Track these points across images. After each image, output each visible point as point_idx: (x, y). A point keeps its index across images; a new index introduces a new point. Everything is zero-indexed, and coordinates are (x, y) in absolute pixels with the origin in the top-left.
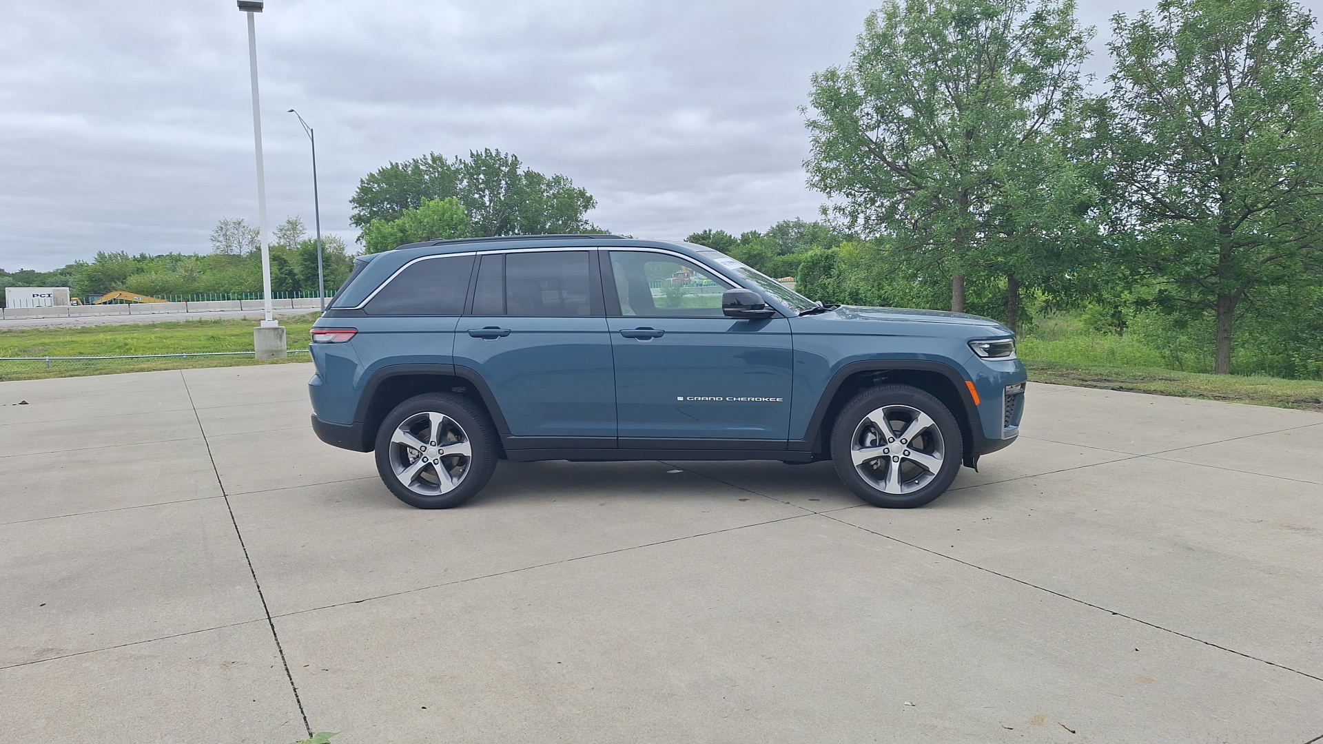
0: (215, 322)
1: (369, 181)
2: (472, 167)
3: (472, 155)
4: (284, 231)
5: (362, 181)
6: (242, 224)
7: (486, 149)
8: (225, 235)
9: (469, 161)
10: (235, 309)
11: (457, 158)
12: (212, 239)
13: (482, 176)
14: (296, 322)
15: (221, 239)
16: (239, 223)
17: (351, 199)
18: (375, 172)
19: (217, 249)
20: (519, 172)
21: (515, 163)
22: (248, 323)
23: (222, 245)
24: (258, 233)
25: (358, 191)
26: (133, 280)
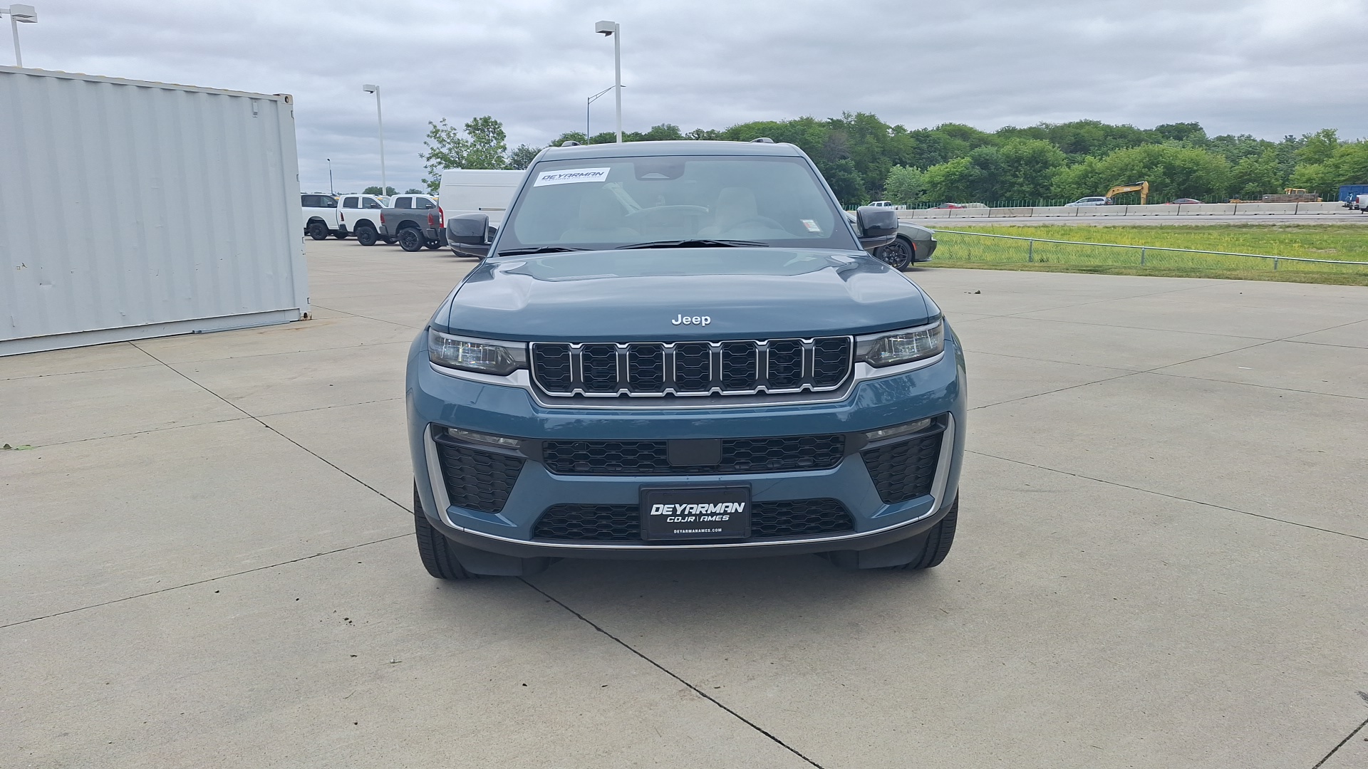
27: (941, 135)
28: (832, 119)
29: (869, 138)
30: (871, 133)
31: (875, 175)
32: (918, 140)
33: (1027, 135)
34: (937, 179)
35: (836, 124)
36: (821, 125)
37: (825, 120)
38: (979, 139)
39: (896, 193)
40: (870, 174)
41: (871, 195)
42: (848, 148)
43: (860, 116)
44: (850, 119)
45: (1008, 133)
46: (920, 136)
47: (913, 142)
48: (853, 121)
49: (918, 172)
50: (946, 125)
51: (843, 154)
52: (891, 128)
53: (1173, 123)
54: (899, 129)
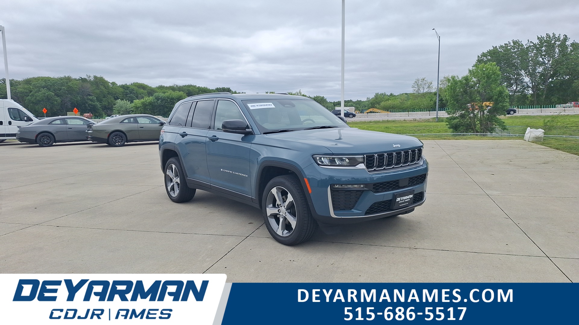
0: (393, 121)
1: (482, 56)
2: (538, 44)
3: (538, 38)
4: (442, 82)
5: (478, 57)
6: (425, 80)
7: (547, 34)
8: (418, 84)
9: (536, 41)
10: (406, 116)
11: (528, 40)
12: (412, 87)
13: (544, 48)
14: (425, 122)
15: (416, 86)
16: (424, 79)
17: (473, 65)
18: (485, 51)
19: (414, 90)
20: (568, 43)
21: (566, 39)
22: (405, 122)
23: (416, 89)
24: (431, 83)
25: (477, 61)
26: (382, 104)
27: (134, 87)
28: (81, 78)
29: (102, 87)
30: (102, 85)
31: (106, 103)
32: (124, 88)
33: (169, 89)
34: (139, 105)
35: (83, 80)
36: (75, 79)
37: (78, 78)
38: (150, 90)
39: (119, 111)
40: (103, 103)
41: (105, 112)
42: (91, 91)
43: (95, 77)
44: (90, 78)
45: (161, 88)
46: (125, 87)
47: (122, 90)
48: (92, 79)
49: (129, 103)
50: (135, 83)
51: (89, 93)
52: (110, 83)
53: (221, 87)
54: (113, 83)
